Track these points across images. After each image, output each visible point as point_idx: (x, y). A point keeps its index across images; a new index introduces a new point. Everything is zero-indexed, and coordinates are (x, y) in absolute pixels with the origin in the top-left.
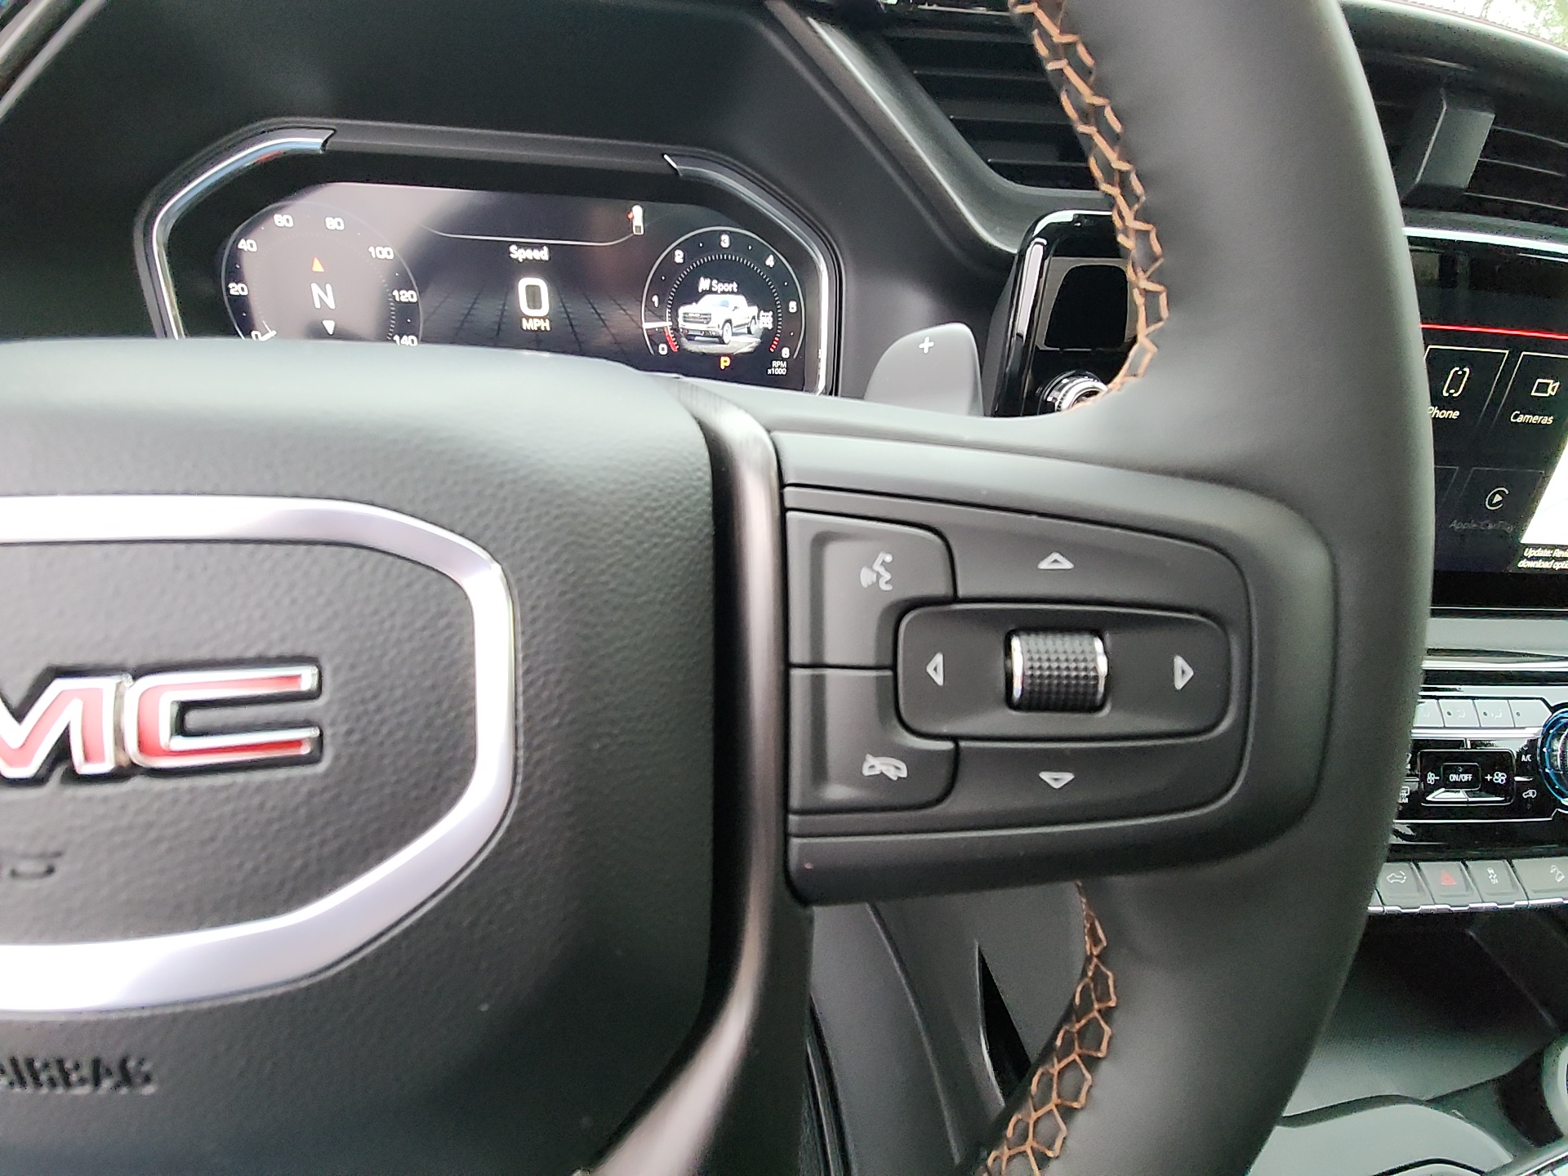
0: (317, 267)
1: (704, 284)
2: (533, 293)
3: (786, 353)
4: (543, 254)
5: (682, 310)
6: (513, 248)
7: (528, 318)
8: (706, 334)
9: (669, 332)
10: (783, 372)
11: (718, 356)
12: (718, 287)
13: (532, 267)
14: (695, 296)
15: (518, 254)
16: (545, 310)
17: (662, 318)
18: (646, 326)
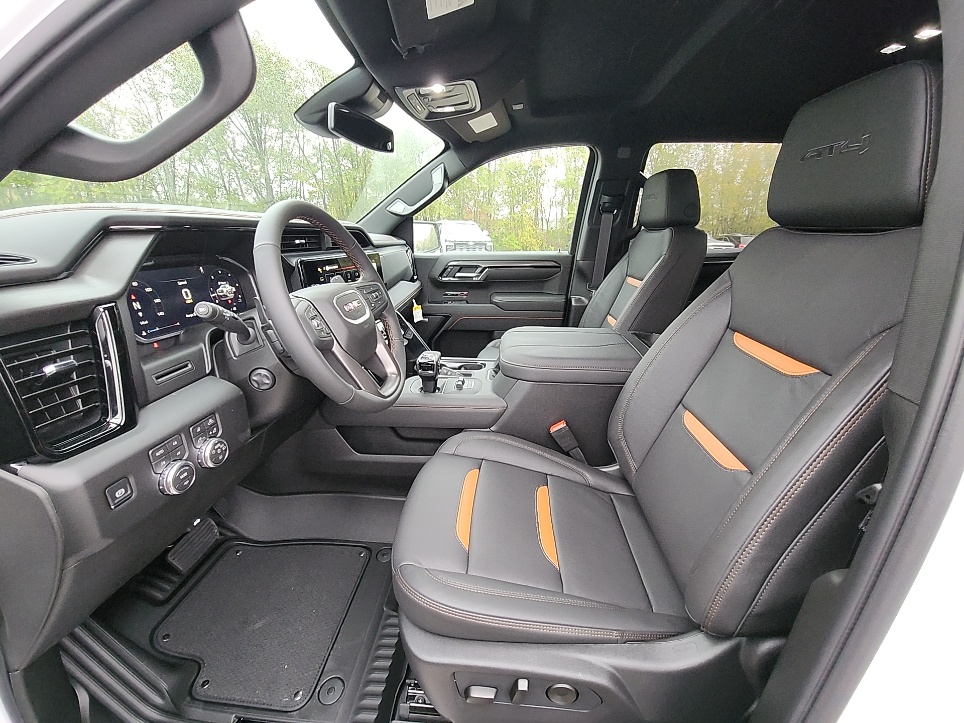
0: (133, 297)
1: (219, 283)
2: (186, 292)
3: (240, 296)
4: (185, 282)
5: (217, 290)
6: (178, 282)
7: (187, 300)
8: (224, 295)
9: (217, 296)
10: (241, 301)
11: (228, 300)
12: (223, 283)
13: (184, 286)
14: (219, 287)
15: (180, 283)
16: (190, 297)
17: (214, 293)
18: (212, 296)
